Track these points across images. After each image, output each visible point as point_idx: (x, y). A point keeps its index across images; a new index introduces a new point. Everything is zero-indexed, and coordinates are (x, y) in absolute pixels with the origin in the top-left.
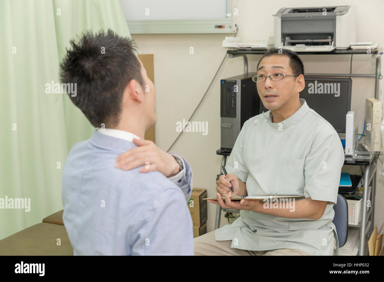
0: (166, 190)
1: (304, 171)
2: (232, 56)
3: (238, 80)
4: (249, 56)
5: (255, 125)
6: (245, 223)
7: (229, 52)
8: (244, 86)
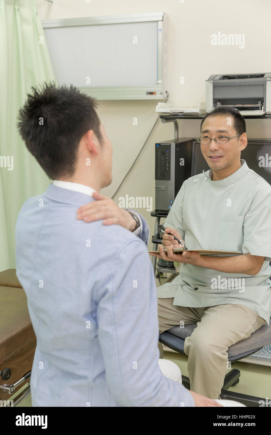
0: (131, 243)
1: (243, 227)
2: (165, 120)
3: (173, 144)
4: (179, 121)
5: (195, 184)
6: (184, 281)
7: (162, 117)
8: (178, 149)
